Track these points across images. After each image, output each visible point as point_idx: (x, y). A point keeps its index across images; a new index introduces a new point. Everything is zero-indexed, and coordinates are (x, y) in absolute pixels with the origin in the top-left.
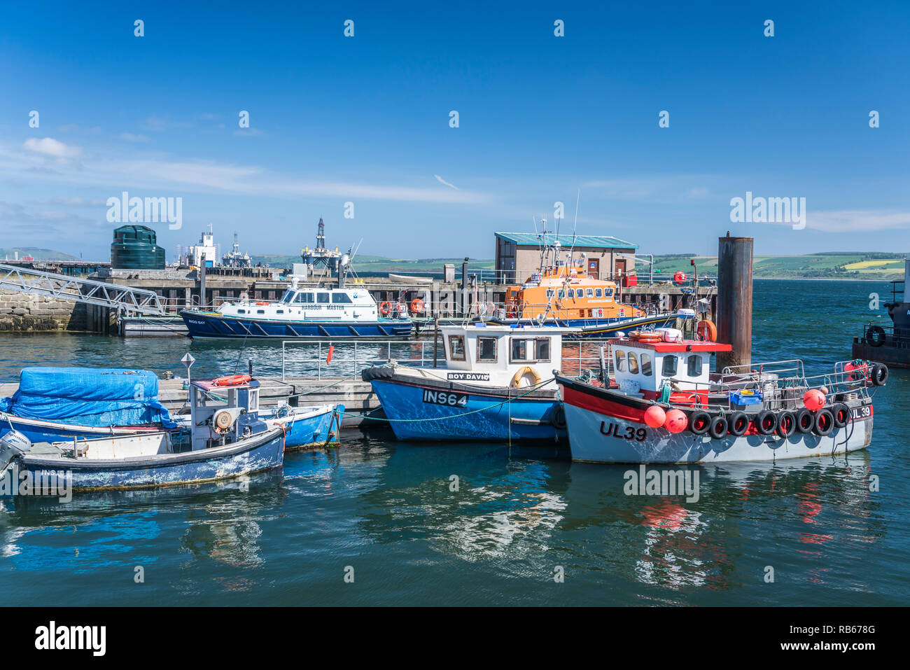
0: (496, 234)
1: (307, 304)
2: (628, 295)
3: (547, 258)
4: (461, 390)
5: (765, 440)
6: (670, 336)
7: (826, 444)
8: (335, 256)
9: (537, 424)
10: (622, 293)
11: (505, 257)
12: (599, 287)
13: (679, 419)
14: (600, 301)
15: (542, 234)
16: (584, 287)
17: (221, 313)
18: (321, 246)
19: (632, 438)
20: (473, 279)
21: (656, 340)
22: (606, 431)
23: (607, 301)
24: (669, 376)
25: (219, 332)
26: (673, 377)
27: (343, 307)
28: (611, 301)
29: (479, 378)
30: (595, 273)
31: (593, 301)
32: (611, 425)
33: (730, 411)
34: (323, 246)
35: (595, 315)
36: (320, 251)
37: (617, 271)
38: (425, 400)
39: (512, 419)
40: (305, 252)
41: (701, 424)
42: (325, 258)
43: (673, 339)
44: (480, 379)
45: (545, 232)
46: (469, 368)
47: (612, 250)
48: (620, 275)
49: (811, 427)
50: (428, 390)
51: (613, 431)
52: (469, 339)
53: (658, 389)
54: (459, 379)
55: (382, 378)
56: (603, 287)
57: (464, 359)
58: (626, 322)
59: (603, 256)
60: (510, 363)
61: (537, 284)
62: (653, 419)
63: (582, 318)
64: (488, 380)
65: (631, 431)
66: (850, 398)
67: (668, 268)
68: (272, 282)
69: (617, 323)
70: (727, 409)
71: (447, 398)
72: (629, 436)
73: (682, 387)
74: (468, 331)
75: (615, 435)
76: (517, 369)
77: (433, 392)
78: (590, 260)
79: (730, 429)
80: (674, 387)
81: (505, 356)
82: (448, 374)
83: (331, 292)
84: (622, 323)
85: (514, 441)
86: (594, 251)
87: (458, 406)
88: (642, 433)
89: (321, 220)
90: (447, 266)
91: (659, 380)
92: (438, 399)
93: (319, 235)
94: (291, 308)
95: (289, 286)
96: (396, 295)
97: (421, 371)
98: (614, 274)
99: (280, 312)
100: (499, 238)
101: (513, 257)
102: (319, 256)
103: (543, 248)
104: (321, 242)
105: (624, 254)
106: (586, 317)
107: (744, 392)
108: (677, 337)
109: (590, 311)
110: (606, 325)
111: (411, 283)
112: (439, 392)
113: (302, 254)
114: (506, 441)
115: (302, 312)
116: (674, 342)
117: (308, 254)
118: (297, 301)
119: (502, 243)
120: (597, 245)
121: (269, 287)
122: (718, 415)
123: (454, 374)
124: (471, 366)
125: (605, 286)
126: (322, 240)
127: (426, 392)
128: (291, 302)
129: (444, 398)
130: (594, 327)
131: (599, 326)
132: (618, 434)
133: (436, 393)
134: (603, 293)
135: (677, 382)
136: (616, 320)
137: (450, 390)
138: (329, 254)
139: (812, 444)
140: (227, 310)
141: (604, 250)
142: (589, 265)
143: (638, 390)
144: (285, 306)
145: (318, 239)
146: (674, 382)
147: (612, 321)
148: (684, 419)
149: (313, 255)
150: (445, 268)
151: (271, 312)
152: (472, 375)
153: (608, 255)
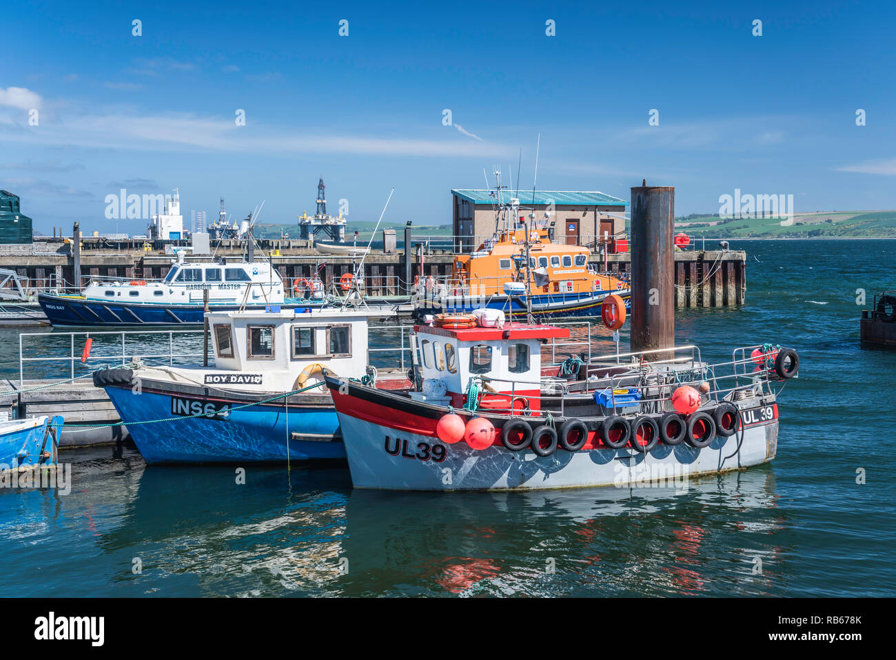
0: (453, 192)
1: (193, 283)
2: (615, 263)
3: (503, 219)
4: (220, 398)
5: (616, 456)
6: (486, 319)
7: (708, 459)
8: (339, 224)
9: (329, 440)
10: (607, 260)
11: (464, 219)
12: (567, 254)
13: (482, 431)
14: (569, 272)
15: (494, 190)
16: (548, 255)
17: (85, 296)
18: (321, 212)
19: (426, 458)
20: (418, 248)
21: (466, 325)
22: (392, 448)
23: (577, 271)
24: (480, 372)
25: (81, 319)
26: (484, 375)
27: (239, 286)
28: (583, 271)
29: (247, 381)
30: (573, 237)
31: (560, 272)
32: (398, 440)
33: (561, 419)
34: (324, 212)
35: (564, 289)
36: (320, 217)
37: (602, 233)
38: (175, 411)
39: (294, 434)
40: (304, 220)
41: (521, 436)
42: (327, 225)
43: (492, 324)
44: (250, 382)
45: (498, 188)
46: (238, 367)
47: (595, 208)
48: (606, 238)
49: (681, 436)
50: (177, 398)
51: (400, 449)
52: (236, 329)
53: (464, 391)
54: (221, 382)
55: (116, 383)
56: (573, 254)
57: (232, 356)
58: (602, 297)
59: (584, 215)
60: (292, 359)
61: (488, 253)
62: (447, 433)
63: (546, 293)
64: (261, 383)
65: (424, 448)
66: (743, 396)
67: (738, 228)
68: (165, 256)
69: (590, 299)
70: (560, 415)
71: (203, 408)
72: (423, 455)
73: (497, 387)
74: (234, 318)
75: (405, 454)
76: (302, 367)
77: (184, 400)
78: (568, 220)
79: (560, 441)
80: (486, 387)
81: (285, 350)
82: (206, 376)
83: (223, 268)
84: (596, 298)
85: (295, 463)
86: (573, 210)
87: (217, 418)
88: (440, 450)
89: (321, 181)
90: (387, 232)
91: (466, 380)
92: (191, 409)
93: (319, 198)
94: (173, 289)
95: (173, 261)
96: (306, 270)
97: (170, 373)
98: (598, 238)
99: (158, 293)
100: (456, 197)
101: (471, 219)
102: (320, 223)
103: (497, 207)
104: (322, 208)
105: (610, 213)
106: (551, 291)
107: (618, 391)
108: (497, 320)
109: (556, 284)
110: (575, 302)
111: (339, 254)
112: (191, 401)
113: (300, 221)
114: (282, 464)
115: (187, 292)
116: (494, 328)
117: (307, 221)
118: (180, 278)
119: (460, 203)
120: (576, 201)
121: (161, 263)
122: (544, 423)
123: (213, 376)
124: (240, 365)
125: (576, 253)
126: (323, 204)
127: (175, 400)
128: (173, 281)
129: (197, 409)
130: (560, 304)
131: (567, 303)
132: (409, 453)
133: (188, 402)
134: (573, 261)
135: (489, 380)
136: (590, 294)
137: (205, 397)
138: (331, 221)
139: (685, 458)
140: (95, 292)
141: (585, 208)
142: (567, 228)
143: (443, 392)
144: (166, 286)
145: (318, 204)
146: (485, 381)
147: (584, 295)
148: (489, 430)
149: (313, 223)
150: (384, 234)
151: (147, 294)
152: (238, 376)
153: (590, 214)
